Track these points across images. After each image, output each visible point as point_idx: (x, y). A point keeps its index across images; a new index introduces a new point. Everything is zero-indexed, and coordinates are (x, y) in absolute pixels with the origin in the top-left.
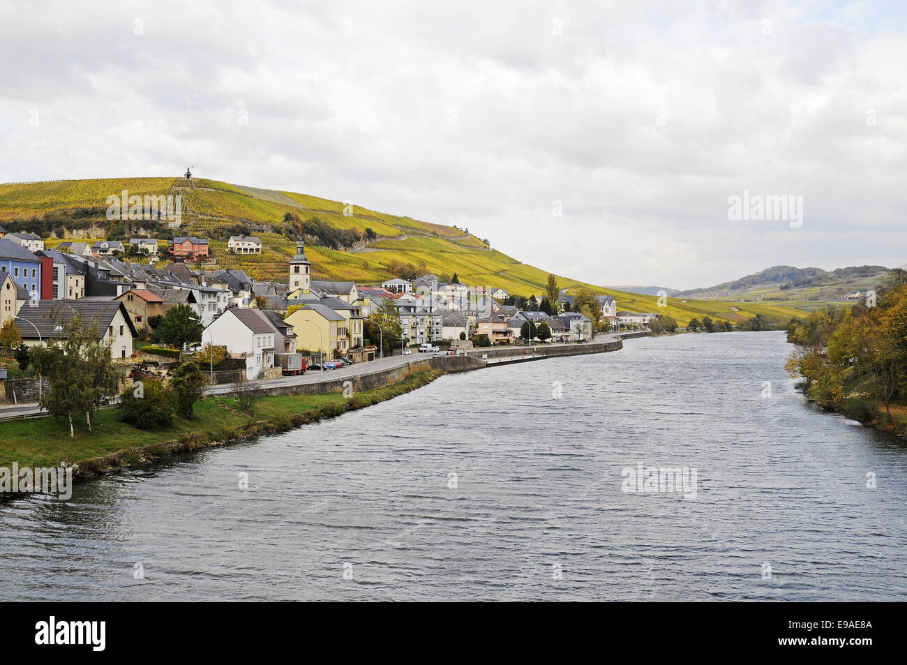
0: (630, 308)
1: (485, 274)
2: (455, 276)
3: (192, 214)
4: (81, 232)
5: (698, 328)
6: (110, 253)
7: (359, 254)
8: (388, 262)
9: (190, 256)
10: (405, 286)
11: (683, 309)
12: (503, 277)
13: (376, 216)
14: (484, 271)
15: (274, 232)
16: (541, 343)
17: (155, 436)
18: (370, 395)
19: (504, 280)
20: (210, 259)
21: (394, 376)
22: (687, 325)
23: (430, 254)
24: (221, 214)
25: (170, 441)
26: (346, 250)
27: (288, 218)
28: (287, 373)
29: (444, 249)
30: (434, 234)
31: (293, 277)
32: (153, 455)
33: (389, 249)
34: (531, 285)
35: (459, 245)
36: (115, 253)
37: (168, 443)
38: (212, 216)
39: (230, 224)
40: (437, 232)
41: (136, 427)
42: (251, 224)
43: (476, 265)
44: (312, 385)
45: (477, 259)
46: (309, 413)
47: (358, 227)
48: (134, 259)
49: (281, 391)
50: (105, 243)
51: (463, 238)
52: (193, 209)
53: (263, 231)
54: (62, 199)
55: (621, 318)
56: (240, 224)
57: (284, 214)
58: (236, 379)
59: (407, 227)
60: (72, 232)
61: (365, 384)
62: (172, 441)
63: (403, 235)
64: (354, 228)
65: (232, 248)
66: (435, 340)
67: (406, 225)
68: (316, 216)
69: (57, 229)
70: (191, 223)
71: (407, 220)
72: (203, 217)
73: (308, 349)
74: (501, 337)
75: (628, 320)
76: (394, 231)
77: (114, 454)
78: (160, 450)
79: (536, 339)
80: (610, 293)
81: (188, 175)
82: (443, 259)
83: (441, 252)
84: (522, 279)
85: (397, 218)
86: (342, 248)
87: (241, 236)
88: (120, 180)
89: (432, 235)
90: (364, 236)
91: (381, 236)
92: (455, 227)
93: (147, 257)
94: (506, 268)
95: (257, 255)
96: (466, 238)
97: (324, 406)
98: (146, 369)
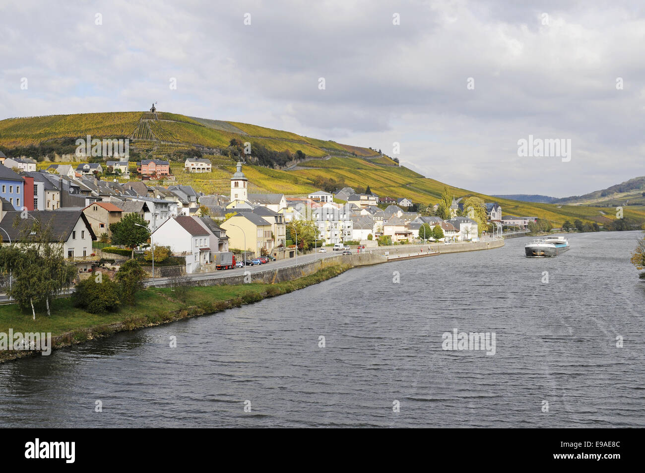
0: (513, 213)
1: (394, 187)
2: (368, 188)
3: (155, 140)
4: (69, 156)
5: (570, 229)
6: (91, 172)
7: (292, 171)
8: (313, 178)
9: (154, 175)
10: (327, 197)
11: (558, 213)
12: (408, 189)
13: (305, 140)
14: (394, 184)
15: (222, 155)
16: (436, 242)
17: (102, 318)
18: (286, 285)
19: (410, 191)
20: (171, 177)
21: (307, 270)
22: (561, 226)
23: (350, 171)
24: (179, 141)
25: (115, 323)
26: (280, 168)
27: (233, 143)
28: (220, 268)
29: (361, 166)
30: (353, 154)
31: (234, 191)
32: (99, 334)
33: (316, 167)
34: (432, 195)
35: (373, 163)
36: (95, 173)
37: (112, 325)
38: (172, 142)
39: (186, 148)
40: (356, 153)
41: (87, 312)
42: (203, 148)
43: (387, 179)
44: (237, 277)
45: (387, 174)
46: (232, 300)
47: (290, 150)
48: (110, 177)
49: (211, 282)
50: (87, 165)
51: (377, 158)
52: (157, 137)
53: (213, 154)
54: (54, 130)
55: (505, 221)
56: (195, 148)
57: (230, 140)
58: (177, 273)
59: (331, 149)
60: (61, 156)
61: (282, 276)
62: (115, 322)
63: (327, 155)
64: (287, 151)
65: (188, 168)
66: (347, 241)
67: (330, 147)
68: (256, 141)
69: (49, 154)
70: (155, 148)
71: (331, 144)
72: (164, 143)
73: (239, 249)
74: (402, 237)
75: (512, 223)
76: (320, 153)
77: (67, 333)
78: (105, 330)
79: (431, 239)
80: (497, 200)
81: (153, 110)
82: (360, 175)
83: (358, 169)
84: (426, 191)
85: (323, 142)
86: (278, 167)
87: (195, 158)
88: (99, 114)
89: (352, 155)
90: (295, 157)
91: (310, 157)
92: (370, 148)
93: (120, 176)
94: (412, 182)
95: (208, 173)
96: (380, 157)
97: (245, 294)
98: (104, 265)
